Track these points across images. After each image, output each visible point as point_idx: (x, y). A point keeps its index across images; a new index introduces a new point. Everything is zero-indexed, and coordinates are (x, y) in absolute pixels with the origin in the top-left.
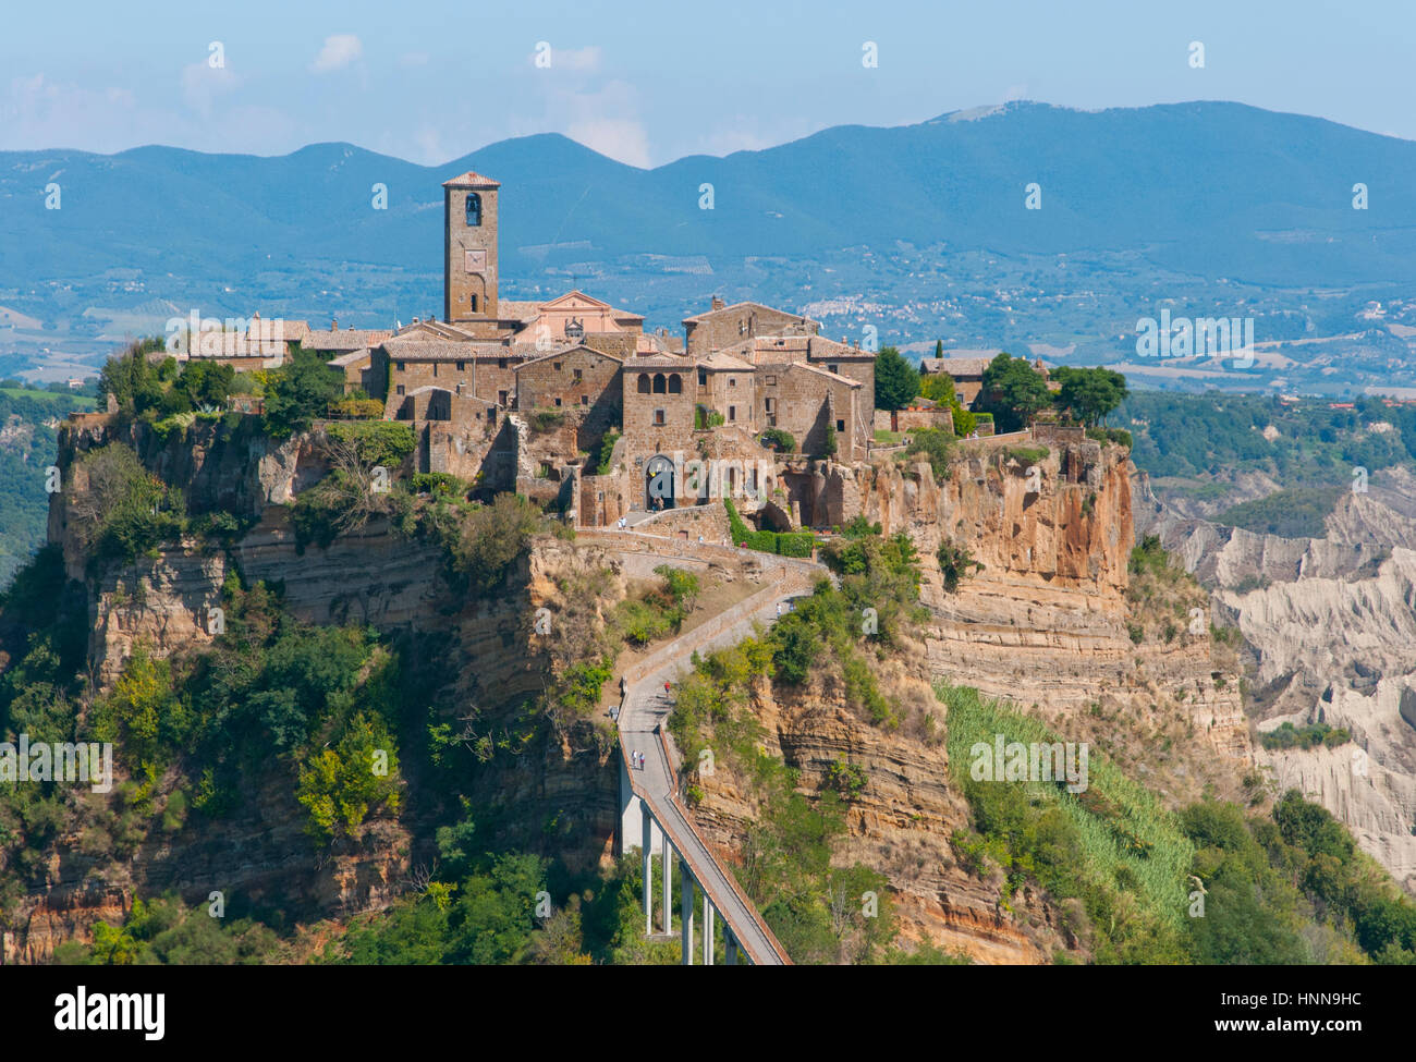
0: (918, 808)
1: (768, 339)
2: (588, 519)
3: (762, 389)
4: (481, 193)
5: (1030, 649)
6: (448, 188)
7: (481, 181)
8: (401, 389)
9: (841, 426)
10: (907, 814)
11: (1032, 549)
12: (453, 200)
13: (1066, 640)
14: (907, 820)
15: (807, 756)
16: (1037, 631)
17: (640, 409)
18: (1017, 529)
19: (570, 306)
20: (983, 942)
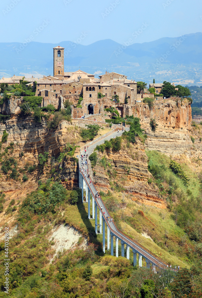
0: (141, 175)
1: (116, 80)
2: (75, 117)
3: (113, 90)
4: (60, 50)
5: (170, 142)
6: (54, 49)
7: (60, 48)
8: (38, 90)
9: (129, 97)
10: (139, 177)
11: (170, 122)
12: (55, 52)
13: (177, 141)
14: (139, 178)
15: (118, 165)
16: (171, 139)
17: (86, 94)
18: (167, 118)
19: (78, 73)
20: (155, 203)
